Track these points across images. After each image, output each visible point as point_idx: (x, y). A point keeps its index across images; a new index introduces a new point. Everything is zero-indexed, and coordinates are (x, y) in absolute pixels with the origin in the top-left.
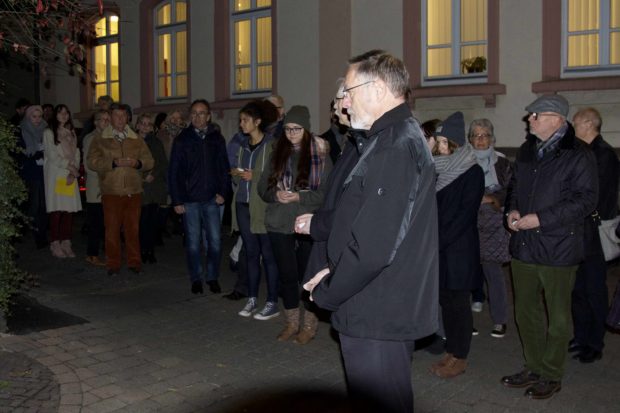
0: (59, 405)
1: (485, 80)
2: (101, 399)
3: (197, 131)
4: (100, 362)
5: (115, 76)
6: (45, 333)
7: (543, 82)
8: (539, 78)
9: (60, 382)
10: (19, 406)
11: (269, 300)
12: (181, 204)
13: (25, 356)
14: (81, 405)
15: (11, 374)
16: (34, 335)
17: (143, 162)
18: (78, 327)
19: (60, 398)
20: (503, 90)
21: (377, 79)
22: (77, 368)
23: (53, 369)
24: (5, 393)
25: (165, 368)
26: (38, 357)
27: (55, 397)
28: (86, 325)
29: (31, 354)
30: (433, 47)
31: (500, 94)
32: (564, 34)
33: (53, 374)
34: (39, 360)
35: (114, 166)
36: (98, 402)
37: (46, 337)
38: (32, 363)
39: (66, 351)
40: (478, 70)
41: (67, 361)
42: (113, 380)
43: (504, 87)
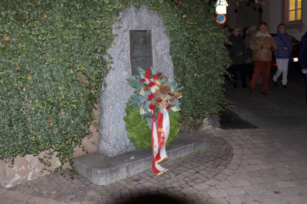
0: (229, 163)
2: (250, 165)
4: (257, 147)
5: (299, 6)
6: (237, 130)
9: (234, 153)
10: (212, 160)
13: (223, 139)
14: (239, 165)
15: (214, 146)
16: (231, 131)
18: (253, 130)
19: (231, 160)
22: (245, 148)
23: (233, 147)
24: (209, 154)
25: (288, 156)
26: (229, 140)
27: (229, 159)
28: (257, 129)
29: (225, 139)
33: (232, 149)
34: (228, 142)
36: (248, 165)
37: (236, 132)
38: (225, 143)
39: (243, 140)
41: (241, 145)
42: (259, 156)
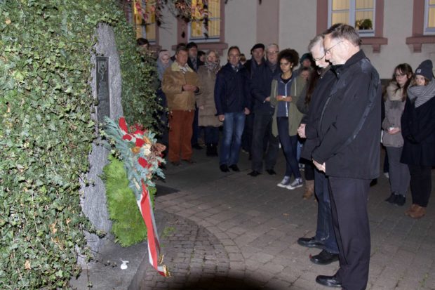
1: (373, 35)
3: (233, 67)
7: (412, 37)
8: (410, 35)
11: (286, 175)
12: (223, 114)
13: (167, 212)
17: (199, 87)
20: (385, 41)
21: (343, 39)
30: (337, 11)
31: (384, 44)
32: (427, 7)
34: (177, 214)
35: (183, 90)
38: (174, 216)
40: (366, 28)
43: (386, 40)
